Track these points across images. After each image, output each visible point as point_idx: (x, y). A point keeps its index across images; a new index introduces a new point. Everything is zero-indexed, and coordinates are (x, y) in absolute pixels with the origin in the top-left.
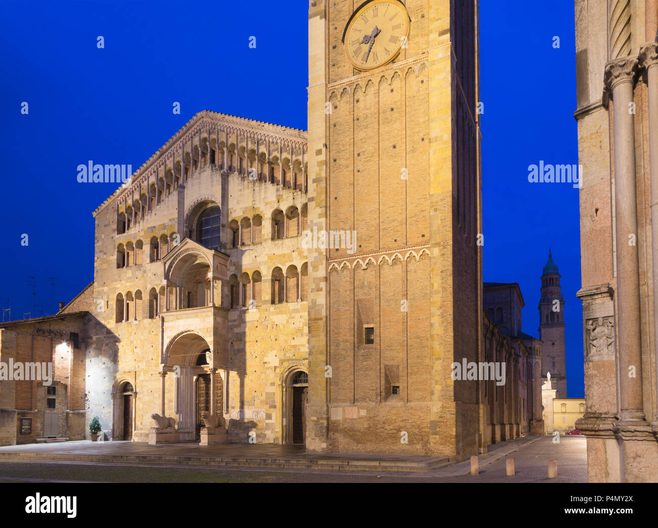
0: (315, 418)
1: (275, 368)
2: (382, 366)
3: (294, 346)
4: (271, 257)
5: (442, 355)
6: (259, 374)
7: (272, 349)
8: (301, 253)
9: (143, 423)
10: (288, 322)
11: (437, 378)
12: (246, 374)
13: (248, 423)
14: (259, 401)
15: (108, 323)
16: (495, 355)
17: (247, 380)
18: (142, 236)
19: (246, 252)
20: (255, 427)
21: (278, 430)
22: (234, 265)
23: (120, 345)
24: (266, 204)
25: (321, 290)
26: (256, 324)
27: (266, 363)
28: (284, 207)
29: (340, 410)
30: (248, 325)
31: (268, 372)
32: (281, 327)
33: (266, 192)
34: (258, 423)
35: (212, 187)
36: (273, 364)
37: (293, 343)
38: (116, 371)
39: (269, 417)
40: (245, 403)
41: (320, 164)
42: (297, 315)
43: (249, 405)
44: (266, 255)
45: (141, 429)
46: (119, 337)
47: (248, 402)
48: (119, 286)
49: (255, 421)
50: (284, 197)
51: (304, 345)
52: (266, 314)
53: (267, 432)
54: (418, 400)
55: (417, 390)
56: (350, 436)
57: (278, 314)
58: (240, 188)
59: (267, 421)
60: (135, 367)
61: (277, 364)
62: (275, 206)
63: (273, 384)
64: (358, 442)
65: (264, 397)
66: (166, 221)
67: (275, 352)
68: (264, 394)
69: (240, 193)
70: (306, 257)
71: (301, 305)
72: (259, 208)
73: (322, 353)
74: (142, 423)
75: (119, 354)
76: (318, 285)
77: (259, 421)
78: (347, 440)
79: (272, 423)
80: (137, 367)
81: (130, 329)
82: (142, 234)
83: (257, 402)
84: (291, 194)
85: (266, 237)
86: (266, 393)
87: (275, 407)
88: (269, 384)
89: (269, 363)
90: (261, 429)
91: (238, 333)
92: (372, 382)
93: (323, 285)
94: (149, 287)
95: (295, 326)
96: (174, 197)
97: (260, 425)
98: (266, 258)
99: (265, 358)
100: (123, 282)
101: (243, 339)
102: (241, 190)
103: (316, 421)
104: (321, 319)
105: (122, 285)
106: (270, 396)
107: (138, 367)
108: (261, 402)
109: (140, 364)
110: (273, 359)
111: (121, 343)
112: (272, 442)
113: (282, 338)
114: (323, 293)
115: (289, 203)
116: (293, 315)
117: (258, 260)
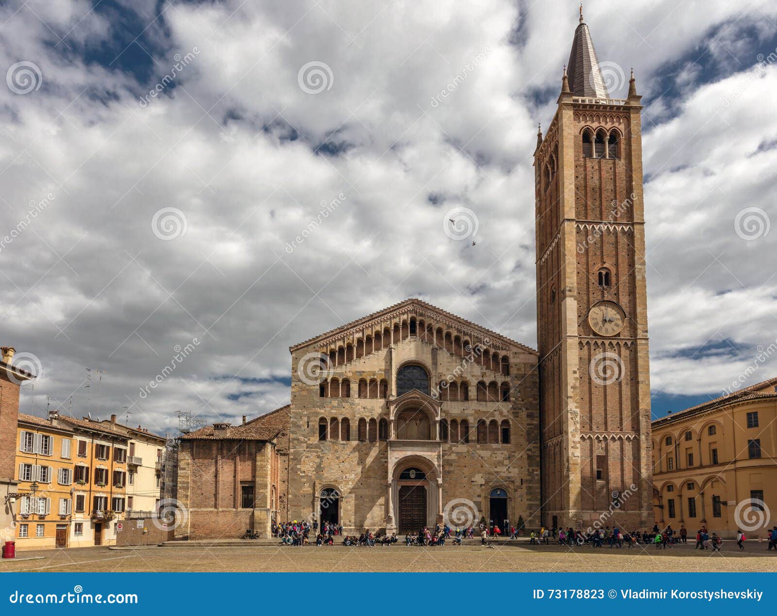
1: (481, 485)
3: (497, 472)
4: (477, 412)
6: (467, 488)
7: (479, 472)
8: (501, 413)
10: (491, 456)
12: (456, 488)
15: (309, 440)
18: (350, 376)
22: (445, 412)
24: (473, 376)
26: (464, 454)
27: (473, 482)
28: (487, 381)
30: (458, 455)
31: (475, 488)
32: (486, 459)
33: (471, 368)
35: (423, 354)
36: (480, 483)
37: (496, 470)
42: (499, 452)
44: (472, 409)
48: (323, 411)
50: (487, 374)
52: (473, 449)
57: (483, 450)
58: (449, 360)
60: (342, 477)
61: (483, 483)
62: (480, 379)
63: (479, 496)
66: (376, 370)
67: (481, 475)
69: (447, 364)
70: (505, 416)
71: (502, 446)
72: (466, 377)
80: (344, 477)
82: (349, 374)
84: (493, 374)
85: (472, 398)
86: (474, 501)
87: (481, 511)
88: (476, 495)
89: (476, 481)
94: (357, 416)
95: (497, 459)
96: (384, 352)
98: (473, 412)
99: (473, 478)
100: (328, 409)
102: (449, 362)
105: (325, 411)
106: (477, 503)
107: (346, 477)
110: (479, 479)
113: (486, 466)
115: (492, 379)
116: (495, 452)
117: (466, 412)
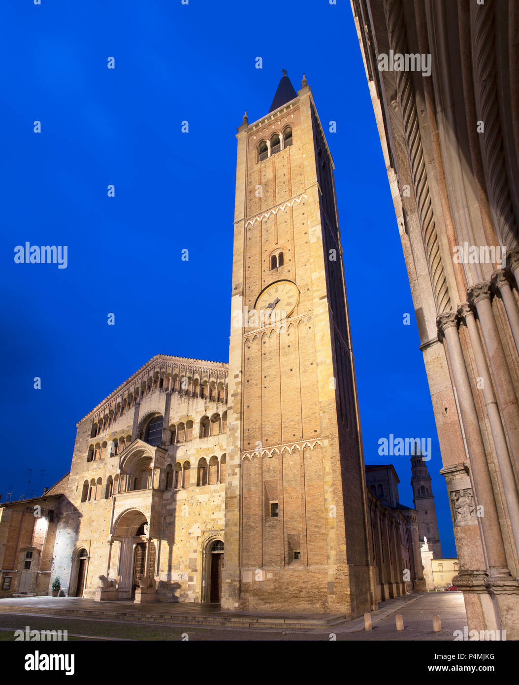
0: (229, 581)
1: (198, 537)
2: (286, 535)
3: (214, 520)
4: (198, 451)
5: (335, 525)
6: (185, 543)
7: (196, 522)
8: (221, 448)
9: (93, 582)
10: (209, 500)
11: (332, 544)
12: (174, 543)
13: (174, 584)
14: (184, 565)
15: (76, 502)
16: (379, 524)
17: (175, 548)
18: (107, 439)
19: (180, 448)
20: (179, 588)
21: (198, 591)
22: (171, 457)
23: (82, 520)
24: (197, 413)
25: (236, 474)
26: (184, 502)
27: (190, 533)
28: (210, 415)
29: (251, 573)
30: (178, 503)
31: (192, 541)
32: (204, 504)
33: (197, 404)
34: (182, 585)
35: (159, 403)
36: (196, 535)
37: (213, 517)
38: (77, 540)
39: (191, 579)
40: (173, 567)
41: (237, 384)
42: (217, 494)
43: (176, 569)
44: (195, 449)
45: (90, 588)
46: (82, 513)
47: (175, 566)
48: (87, 475)
49: (180, 583)
50: (210, 407)
51: (221, 519)
52: (193, 494)
53: (189, 592)
54: (317, 564)
55: (316, 555)
56: (259, 597)
57: (201, 494)
58: (179, 403)
59: (190, 583)
60: (91, 536)
61: (200, 535)
62: (203, 414)
63: (195, 551)
64: (266, 602)
65: (187, 563)
66: (125, 428)
67: (198, 525)
68: (188, 560)
69: (178, 406)
70: (225, 450)
71: (220, 487)
72: (191, 416)
73: (235, 525)
74: (91, 583)
75: (80, 527)
76: (233, 471)
77: (183, 583)
78: (256, 600)
79: (194, 585)
81: (90, 507)
82: (107, 437)
83: (182, 566)
84: (216, 405)
85: (195, 436)
86: (190, 559)
87: (196, 571)
88: (192, 551)
89: (193, 533)
90: (184, 590)
91: (170, 510)
92: (277, 549)
93: (237, 470)
94: (108, 475)
95: (214, 503)
96: (132, 411)
97: (183, 586)
98: (194, 452)
99: (190, 530)
100: (90, 472)
101: (173, 513)
103: (231, 583)
104: (236, 497)
105: (89, 474)
106: (193, 561)
107: (93, 536)
108: (185, 566)
109: (94, 534)
110: (196, 531)
111: (83, 518)
112: (193, 601)
113: (203, 513)
114: (238, 477)
115: (214, 411)
116: (213, 494)
117: (189, 453)
